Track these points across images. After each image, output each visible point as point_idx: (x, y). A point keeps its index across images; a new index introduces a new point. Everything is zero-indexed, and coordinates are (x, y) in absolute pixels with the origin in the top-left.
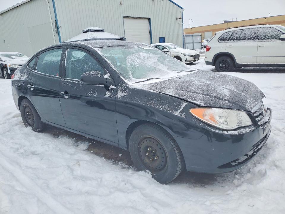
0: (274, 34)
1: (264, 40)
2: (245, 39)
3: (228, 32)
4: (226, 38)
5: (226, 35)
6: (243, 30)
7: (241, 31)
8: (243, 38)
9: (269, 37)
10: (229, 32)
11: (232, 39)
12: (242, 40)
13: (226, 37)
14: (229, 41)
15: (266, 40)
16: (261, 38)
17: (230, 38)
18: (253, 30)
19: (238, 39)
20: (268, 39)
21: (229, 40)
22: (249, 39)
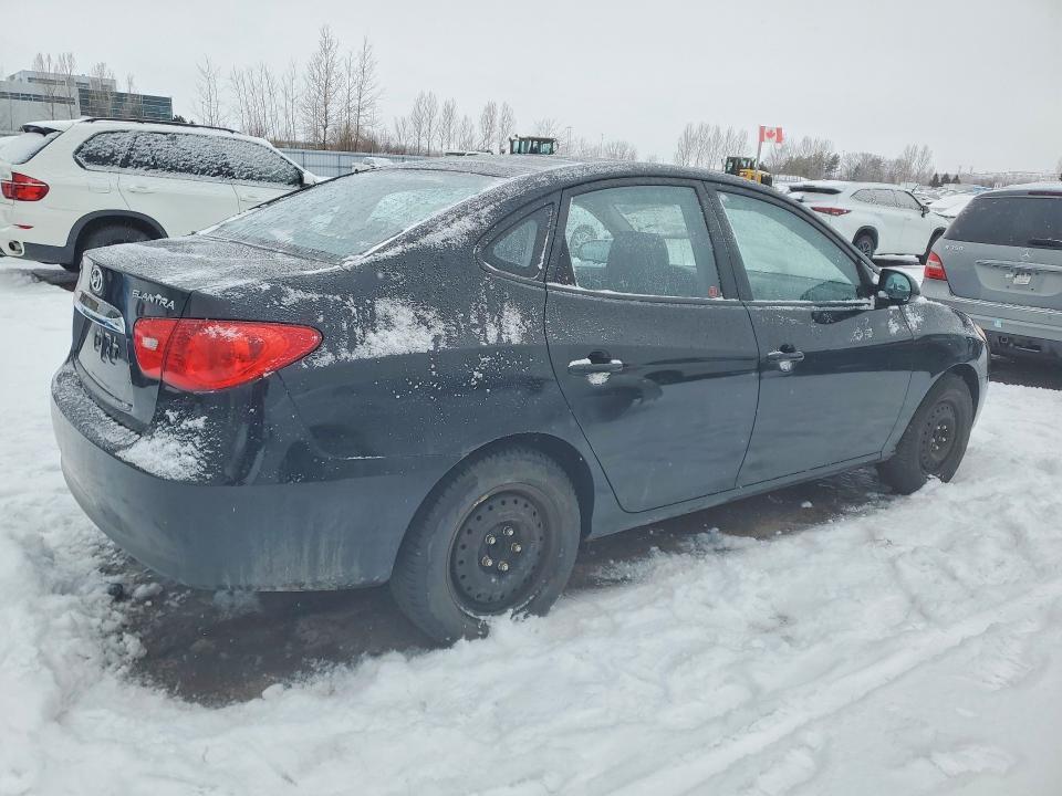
0: (274, 167)
1: (250, 182)
2: (189, 170)
3: (112, 132)
4: (112, 155)
5: (108, 143)
6: (173, 137)
7: (165, 137)
8: (181, 163)
9: (260, 173)
10: (117, 136)
11: (139, 164)
12: (180, 171)
13: (111, 151)
14: (129, 169)
15: (255, 183)
16: (241, 174)
17: (129, 157)
18: (205, 141)
19: (164, 168)
20: (260, 179)
21: (125, 164)
22: (203, 172)
